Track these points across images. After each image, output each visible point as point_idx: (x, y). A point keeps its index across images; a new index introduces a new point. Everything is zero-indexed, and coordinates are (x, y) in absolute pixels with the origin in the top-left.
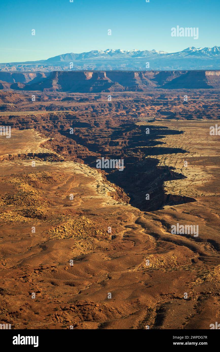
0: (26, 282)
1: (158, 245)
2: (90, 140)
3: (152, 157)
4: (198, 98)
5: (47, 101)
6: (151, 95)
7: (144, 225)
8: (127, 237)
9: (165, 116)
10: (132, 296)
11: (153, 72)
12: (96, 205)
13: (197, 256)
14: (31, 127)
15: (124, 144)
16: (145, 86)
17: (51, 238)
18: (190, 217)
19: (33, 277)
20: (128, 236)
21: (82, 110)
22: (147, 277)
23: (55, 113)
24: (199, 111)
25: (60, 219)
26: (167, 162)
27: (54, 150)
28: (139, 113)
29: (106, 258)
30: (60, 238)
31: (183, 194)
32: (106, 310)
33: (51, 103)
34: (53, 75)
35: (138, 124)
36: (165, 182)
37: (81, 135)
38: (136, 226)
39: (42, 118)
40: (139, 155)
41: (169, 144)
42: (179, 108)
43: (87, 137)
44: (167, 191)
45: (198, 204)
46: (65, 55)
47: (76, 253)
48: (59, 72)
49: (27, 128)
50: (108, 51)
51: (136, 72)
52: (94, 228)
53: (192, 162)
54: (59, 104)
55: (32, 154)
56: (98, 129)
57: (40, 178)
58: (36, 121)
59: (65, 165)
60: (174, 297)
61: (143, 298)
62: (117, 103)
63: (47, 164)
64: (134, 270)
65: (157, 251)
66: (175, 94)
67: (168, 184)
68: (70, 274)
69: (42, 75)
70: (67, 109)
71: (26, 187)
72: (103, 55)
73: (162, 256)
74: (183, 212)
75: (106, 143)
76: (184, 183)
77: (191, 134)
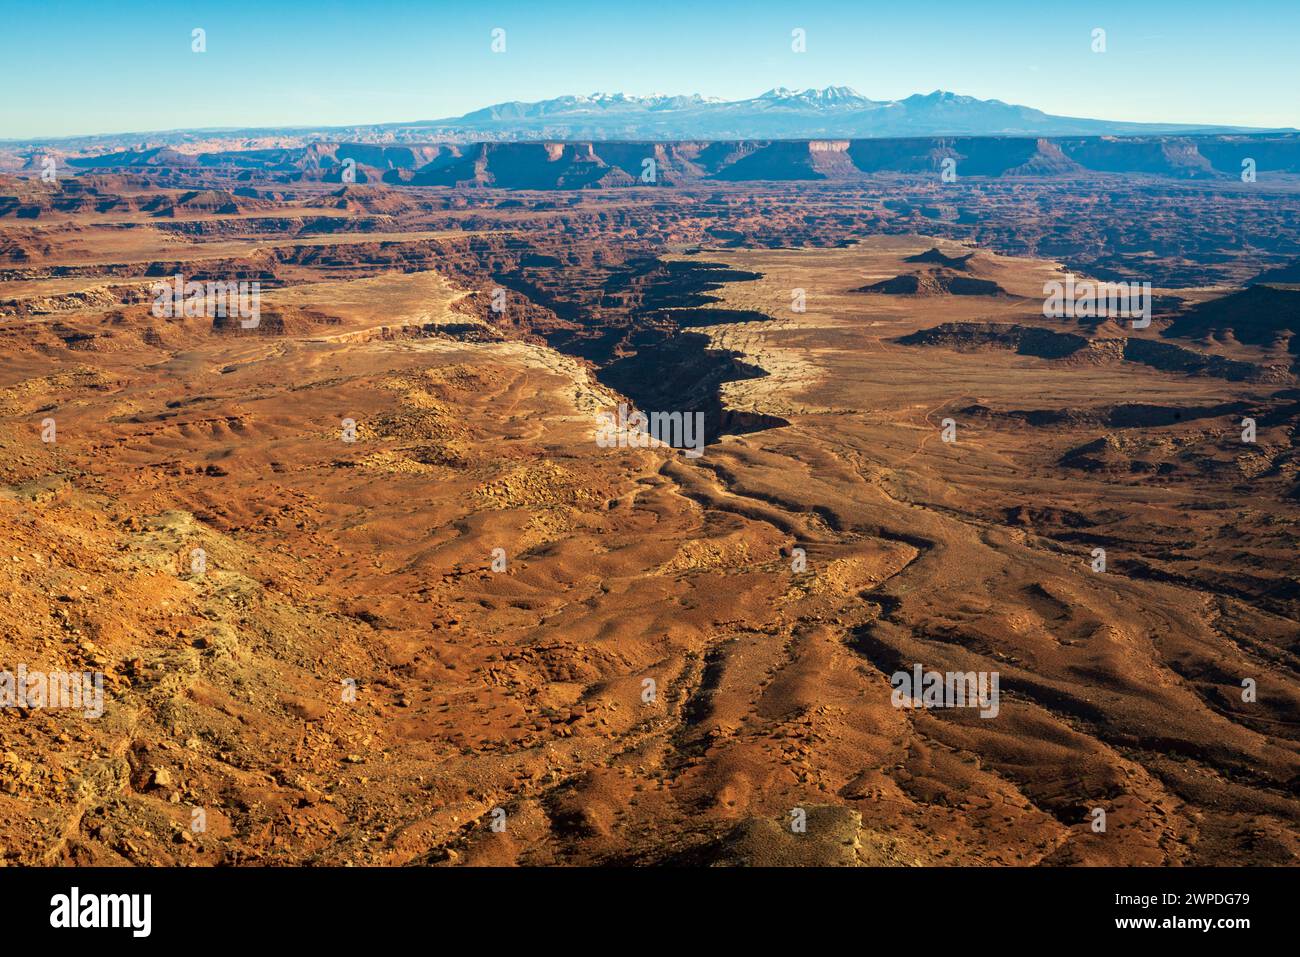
0: (425, 601)
1: (708, 520)
2: (559, 294)
3: (694, 330)
4: (793, 201)
5: (464, 208)
6: (691, 195)
7: (677, 478)
8: (642, 503)
9: (723, 242)
10: (654, 629)
11: (696, 143)
12: (575, 437)
13: (791, 541)
14: (429, 266)
15: (633, 303)
16: (679, 174)
17: (478, 507)
18: (776, 458)
19: (440, 590)
20: (644, 502)
21: (541, 229)
22: (684, 587)
23: (482, 234)
24: (795, 230)
25: (497, 467)
26: (727, 340)
27: (482, 317)
28: (666, 235)
29: (597, 550)
30: (497, 508)
31: (763, 410)
32: (599, 659)
33: (472, 212)
34: (475, 151)
35: (663, 258)
36: (724, 385)
37: (539, 285)
38: (661, 479)
39: (454, 246)
40: (667, 327)
41: (730, 301)
42: (754, 222)
43: (553, 289)
44: (727, 405)
45: (794, 430)
46: (503, 106)
47: (532, 539)
48: (490, 145)
49: (421, 270)
50: (597, 98)
51: (659, 143)
52: (570, 485)
53: (783, 340)
54: (491, 216)
55: (433, 325)
56: (578, 269)
57: (451, 379)
58: (440, 253)
59: (505, 349)
60: (743, 630)
61: (677, 632)
62: (617, 213)
63: (467, 348)
64: (657, 574)
65: (707, 533)
66: (744, 192)
67: (729, 389)
68: (520, 584)
69: (450, 152)
70: (507, 226)
71: (421, 398)
72: (585, 105)
73: (717, 544)
74: (762, 449)
75: (594, 302)
76: (762, 386)
77: (778, 280)
